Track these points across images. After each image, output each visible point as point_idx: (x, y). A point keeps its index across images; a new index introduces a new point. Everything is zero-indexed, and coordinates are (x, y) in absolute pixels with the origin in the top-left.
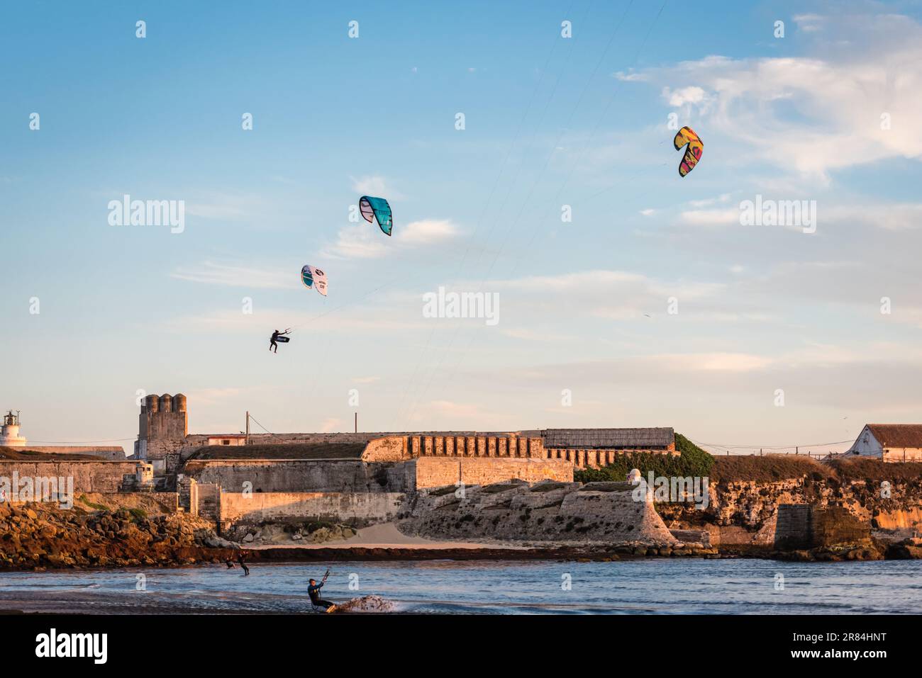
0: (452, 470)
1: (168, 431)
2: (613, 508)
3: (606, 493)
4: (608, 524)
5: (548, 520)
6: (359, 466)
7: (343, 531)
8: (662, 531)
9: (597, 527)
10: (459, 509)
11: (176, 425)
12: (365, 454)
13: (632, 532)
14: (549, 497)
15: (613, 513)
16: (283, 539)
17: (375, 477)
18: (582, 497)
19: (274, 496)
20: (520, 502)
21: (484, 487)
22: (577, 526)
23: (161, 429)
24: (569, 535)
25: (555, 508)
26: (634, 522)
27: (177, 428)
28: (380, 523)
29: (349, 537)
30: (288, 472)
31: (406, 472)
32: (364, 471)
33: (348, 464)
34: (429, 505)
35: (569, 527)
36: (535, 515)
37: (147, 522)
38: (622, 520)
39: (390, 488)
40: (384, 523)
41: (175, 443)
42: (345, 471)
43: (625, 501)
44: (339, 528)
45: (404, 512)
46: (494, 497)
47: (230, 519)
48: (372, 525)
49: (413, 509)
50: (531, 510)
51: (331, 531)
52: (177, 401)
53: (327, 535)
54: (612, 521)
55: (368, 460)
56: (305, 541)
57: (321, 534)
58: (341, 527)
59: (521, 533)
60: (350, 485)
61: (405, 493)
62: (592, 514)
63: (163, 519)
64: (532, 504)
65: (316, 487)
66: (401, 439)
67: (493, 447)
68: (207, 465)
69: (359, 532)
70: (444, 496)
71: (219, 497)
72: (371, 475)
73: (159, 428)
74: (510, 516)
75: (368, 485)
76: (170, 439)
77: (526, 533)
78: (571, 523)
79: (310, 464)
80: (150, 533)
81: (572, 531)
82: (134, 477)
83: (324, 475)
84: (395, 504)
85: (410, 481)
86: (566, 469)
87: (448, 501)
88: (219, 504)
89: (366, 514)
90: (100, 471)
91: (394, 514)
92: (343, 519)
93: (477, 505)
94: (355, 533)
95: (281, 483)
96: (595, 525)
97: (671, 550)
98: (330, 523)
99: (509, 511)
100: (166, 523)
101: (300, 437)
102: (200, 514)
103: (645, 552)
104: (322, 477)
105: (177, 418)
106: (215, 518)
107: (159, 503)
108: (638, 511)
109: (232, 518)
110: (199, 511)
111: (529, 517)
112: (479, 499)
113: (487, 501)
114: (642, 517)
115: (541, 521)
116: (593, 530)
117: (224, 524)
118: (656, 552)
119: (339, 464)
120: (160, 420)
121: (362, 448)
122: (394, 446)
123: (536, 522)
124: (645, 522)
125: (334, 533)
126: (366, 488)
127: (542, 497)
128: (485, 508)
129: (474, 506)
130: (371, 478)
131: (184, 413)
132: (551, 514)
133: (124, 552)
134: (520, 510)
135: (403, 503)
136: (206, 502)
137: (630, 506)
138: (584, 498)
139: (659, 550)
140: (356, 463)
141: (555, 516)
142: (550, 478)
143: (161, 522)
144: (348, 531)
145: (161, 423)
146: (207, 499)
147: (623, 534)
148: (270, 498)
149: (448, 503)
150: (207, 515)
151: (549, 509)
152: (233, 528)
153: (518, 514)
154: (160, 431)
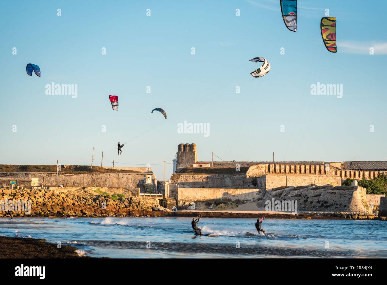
0: (283, 180)
1: (188, 160)
2: (340, 197)
3: (339, 191)
4: (337, 204)
5: (315, 202)
6: (245, 177)
7: (232, 205)
8: (358, 208)
9: (333, 206)
10: (281, 197)
11: (191, 157)
12: (248, 172)
13: (345, 208)
14: (318, 192)
15: (340, 199)
16: (204, 208)
17: (252, 182)
18: (329, 192)
19: (202, 190)
20: (305, 194)
21: (295, 187)
22: (325, 205)
23: (185, 159)
24: (321, 208)
25: (318, 197)
26: (347, 203)
27: (192, 159)
28: (250, 202)
29: (235, 208)
30: (216, 180)
31: (262, 180)
32: (247, 180)
33: (240, 176)
34: (270, 195)
35: (322, 205)
36: (310, 200)
37: (124, 200)
38: (343, 203)
39: (258, 187)
40: (252, 202)
41: (191, 165)
42: (239, 179)
43: (345, 194)
44: (230, 204)
45: (260, 198)
46: (296, 192)
47: (182, 200)
48: (246, 203)
49: (264, 197)
50: (309, 197)
51: (226, 205)
52: (191, 147)
53: (224, 207)
54: (339, 203)
55: (249, 175)
56: (214, 209)
57: (221, 206)
58: (231, 204)
59: (303, 208)
60: (241, 185)
61: (262, 189)
62: (332, 200)
63: (131, 198)
64: (310, 195)
65: (227, 186)
66: (265, 166)
67: (308, 170)
68: (181, 176)
69: (240, 206)
70: (277, 191)
71: (177, 190)
72: (250, 181)
73: (184, 158)
74: (300, 200)
75: (249, 186)
76: (189, 163)
77: (305, 207)
78: (323, 204)
79: (225, 176)
80: (124, 204)
81: (323, 207)
82: (143, 181)
83: (231, 181)
84: (257, 194)
85: (264, 184)
86: (338, 180)
87: (279, 193)
88: (177, 193)
89: (244, 198)
90: (136, 178)
91: (256, 198)
92: (233, 200)
93: (288, 195)
94: (237, 206)
95: (212, 184)
96: (332, 205)
97: (358, 216)
98: (226, 202)
99: (300, 198)
100: (133, 200)
101: (245, 163)
102: (169, 197)
103: (346, 217)
104: (230, 182)
105: (192, 154)
106: (176, 198)
107: (131, 192)
108: (349, 199)
109: (183, 199)
110: (169, 196)
111: (307, 201)
112: (290, 192)
113: (293, 193)
114: (351, 201)
115: (311, 203)
116: (331, 207)
117: (179, 201)
118: (350, 217)
119: (237, 176)
120: (185, 155)
121: (247, 169)
122: (261, 168)
123: (310, 203)
124: (351, 204)
125: (228, 206)
126: (248, 187)
127: (314, 192)
128: (292, 196)
129: (287, 195)
130: (250, 183)
131: (195, 152)
132: (316, 200)
133: (101, 211)
134: (305, 197)
135: (261, 194)
136: (172, 192)
137: (347, 197)
138: (330, 193)
139: (352, 216)
140: (244, 176)
141: (317, 200)
142: (330, 184)
143: (131, 200)
144: (234, 206)
145: (185, 156)
146: (173, 191)
147: (342, 209)
148: (200, 190)
149: (279, 194)
150: (173, 197)
151: (316, 197)
152: (183, 203)
153: (304, 199)
154: (184, 160)
